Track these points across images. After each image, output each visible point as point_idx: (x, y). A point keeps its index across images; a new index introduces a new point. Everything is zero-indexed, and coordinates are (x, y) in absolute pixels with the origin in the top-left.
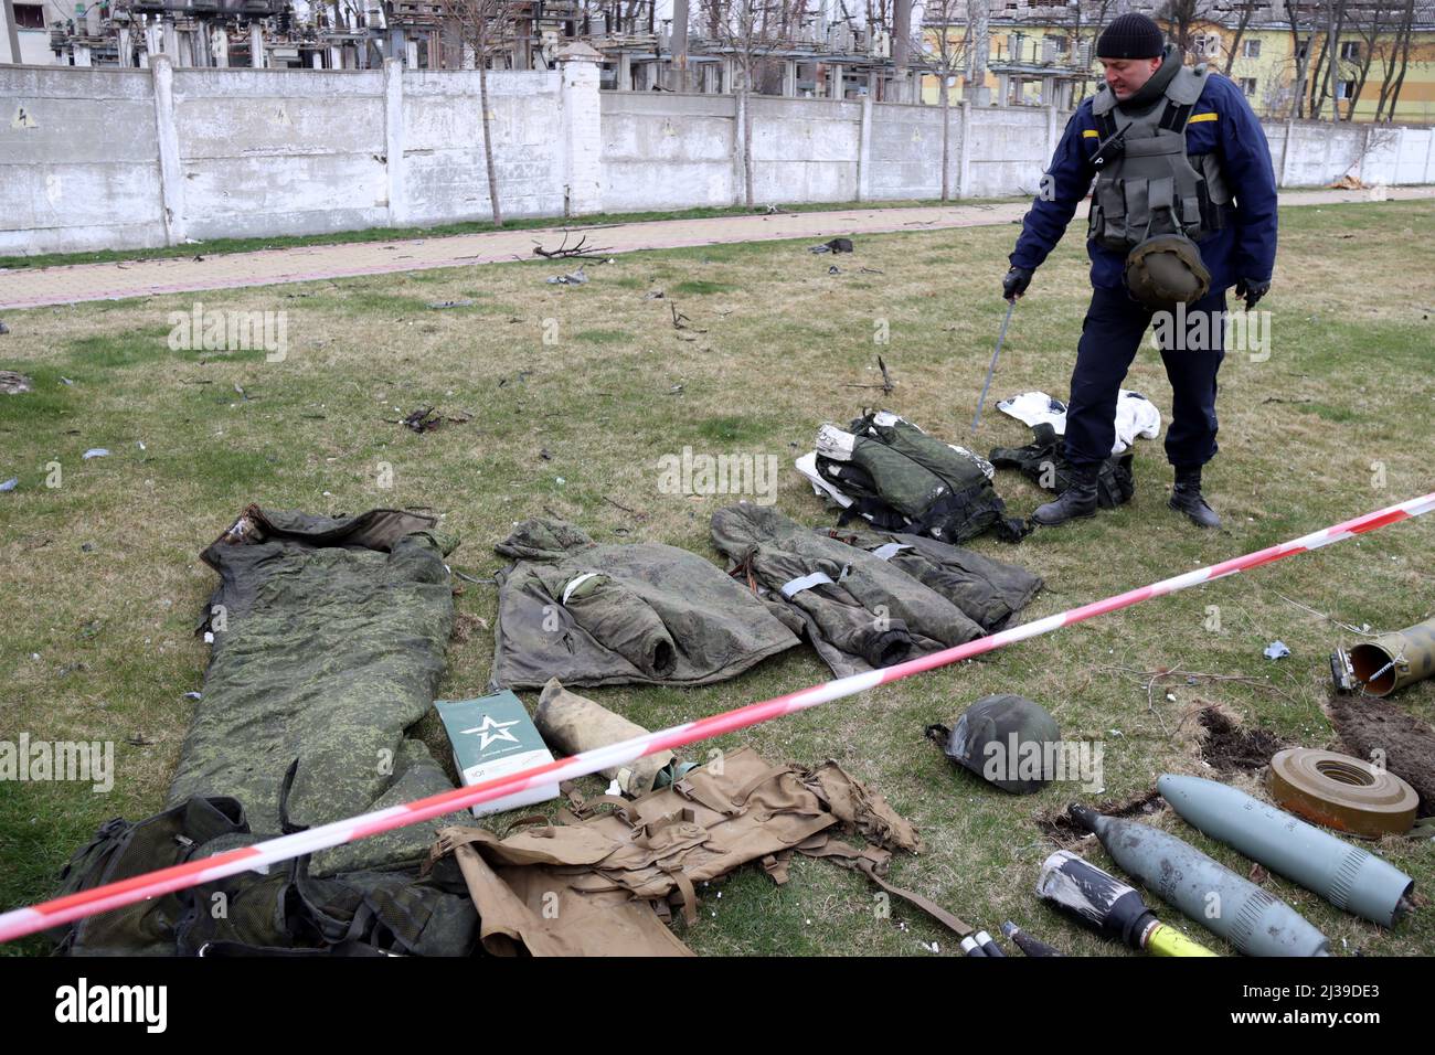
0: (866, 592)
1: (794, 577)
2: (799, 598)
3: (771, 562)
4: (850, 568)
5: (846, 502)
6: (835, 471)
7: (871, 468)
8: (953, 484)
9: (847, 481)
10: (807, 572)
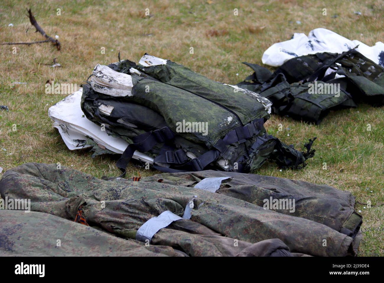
0: (223, 221)
1: (145, 220)
2: (162, 237)
3: (108, 210)
4: (195, 202)
5: (120, 147)
6: (106, 110)
7: (155, 101)
8: (241, 115)
9: (120, 121)
10: (157, 213)
